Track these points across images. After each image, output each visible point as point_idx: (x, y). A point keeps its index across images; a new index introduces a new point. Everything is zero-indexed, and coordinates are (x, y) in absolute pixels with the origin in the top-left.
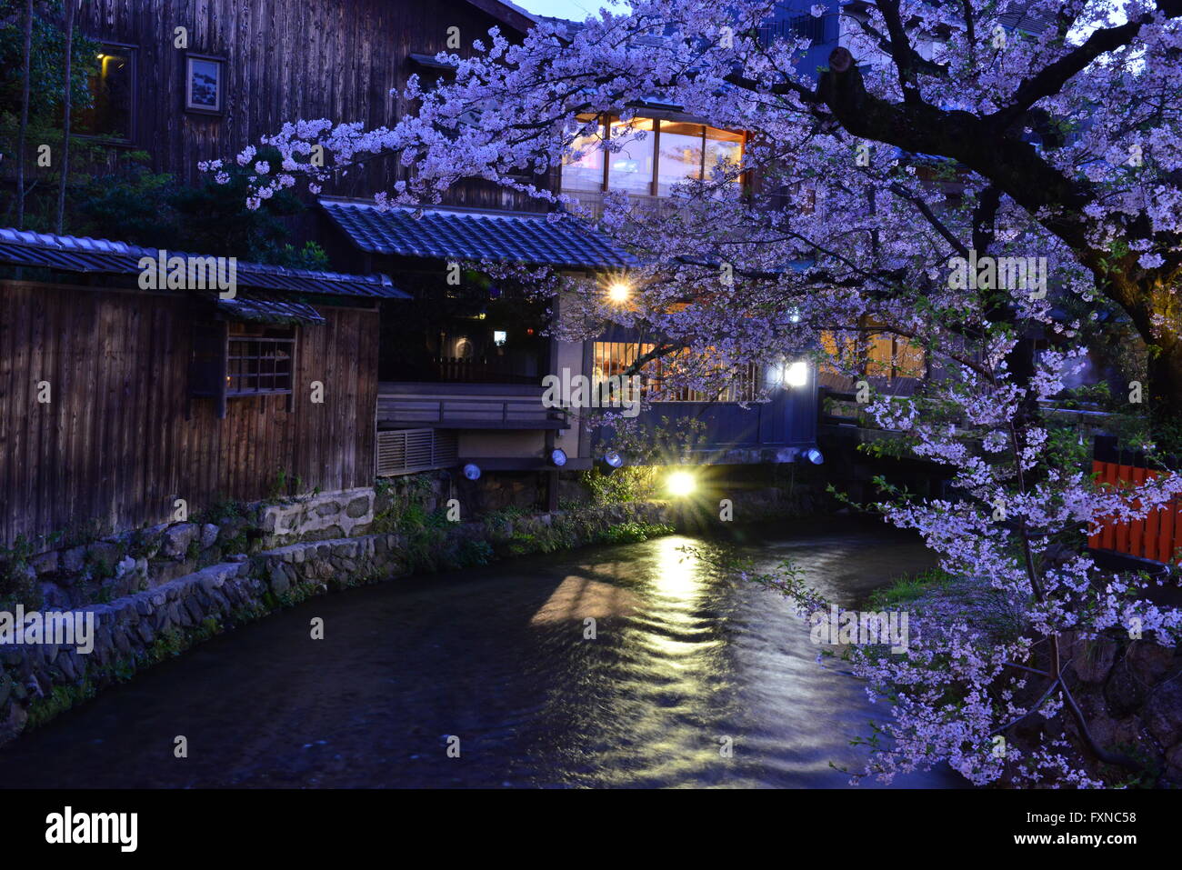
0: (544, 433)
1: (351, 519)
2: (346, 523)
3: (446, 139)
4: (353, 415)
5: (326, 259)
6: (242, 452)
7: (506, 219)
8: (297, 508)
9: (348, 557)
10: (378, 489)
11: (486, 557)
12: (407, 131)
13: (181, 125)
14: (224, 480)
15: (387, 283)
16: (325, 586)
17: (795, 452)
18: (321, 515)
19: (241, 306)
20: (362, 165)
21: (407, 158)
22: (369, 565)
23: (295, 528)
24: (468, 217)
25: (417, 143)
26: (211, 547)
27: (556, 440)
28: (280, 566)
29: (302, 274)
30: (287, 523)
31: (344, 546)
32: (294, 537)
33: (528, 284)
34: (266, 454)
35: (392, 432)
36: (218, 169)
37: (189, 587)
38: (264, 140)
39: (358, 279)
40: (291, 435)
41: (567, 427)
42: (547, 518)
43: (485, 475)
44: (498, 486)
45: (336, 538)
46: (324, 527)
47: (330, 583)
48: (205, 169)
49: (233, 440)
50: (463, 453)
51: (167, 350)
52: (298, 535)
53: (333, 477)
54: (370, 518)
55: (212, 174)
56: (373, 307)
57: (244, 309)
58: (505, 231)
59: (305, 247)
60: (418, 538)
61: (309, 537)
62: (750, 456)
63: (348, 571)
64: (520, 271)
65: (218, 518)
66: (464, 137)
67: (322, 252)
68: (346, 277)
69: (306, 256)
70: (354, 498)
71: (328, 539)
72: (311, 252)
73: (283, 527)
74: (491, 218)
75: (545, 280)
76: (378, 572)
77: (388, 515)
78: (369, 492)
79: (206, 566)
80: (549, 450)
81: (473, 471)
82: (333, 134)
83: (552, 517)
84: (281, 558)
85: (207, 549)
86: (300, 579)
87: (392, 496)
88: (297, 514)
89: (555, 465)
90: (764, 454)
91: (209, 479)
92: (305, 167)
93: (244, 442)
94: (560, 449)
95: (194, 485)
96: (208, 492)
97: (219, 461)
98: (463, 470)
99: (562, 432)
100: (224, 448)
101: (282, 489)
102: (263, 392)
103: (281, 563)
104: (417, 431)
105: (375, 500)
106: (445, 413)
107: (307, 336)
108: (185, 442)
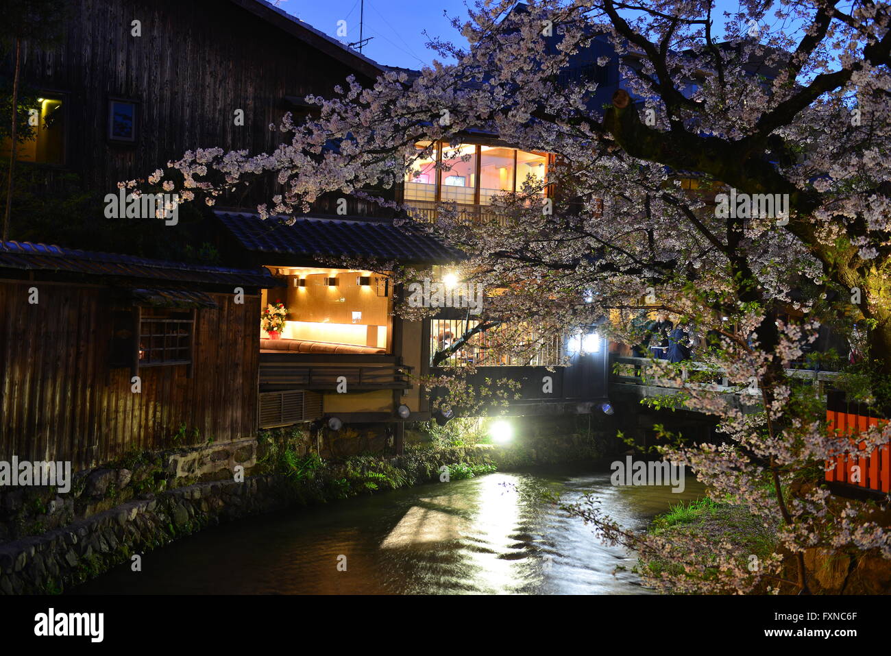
0: (392, 391)
1: (239, 463)
3: (313, 162)
4: (240, 380)
5: (218, 256)
7: (361, 224)
8: (194, 455)
9: (235, 494)
10: (259, 439)
11: (347, 492)
12: (283, 157)
13: (104, 153)
14: (136, 434)
15: (267, 274)
17: (591, 406)
18: (214, 461)
19: (150, 294)
20: (247, 183)
21: (283, 177)
22: (252, 500)
23: (193, 471)
24: (331, 223)
25: (290, 166)
26: (125, 488)
27: (402, 398)
28: (180, 502)
30: (186, 468)
31: (233, 485)
32: (192, 479)
34: (170, 414)
35: (271, 393)
37: (107, 521)
38: (169, 165)
39: (244, 272)
40: (190, 396)
41: (409, 387)
42: (395, 460)
43: (345, 426)
44: (355, 435)
45: (226, 478)
46: (216, 470)
47: (221, 516)
50: (326, 408)
51: (92, 330)
52: (196, 477)
53: (224, 429)
54: (253, 462)
56: (256, 294)
57: (153, 297)
58: (360, 234)
59: (202, 247)
60: (292, 478)
61: (205, 479)
62: (555, 408)
63: (236, 506)
65: (131, 465)
66: (328, 161)
67: (215, 251)
68: (234, 271)
69: (202, 254)
70: (240, 446)
71: (220, 480)
72: (206, 251)
73: (183, 470)
74: (350, 222)
76: (260, 506)
77: (268, 460)
78: (252, 442)
80: (396, 406)
81: (336, 423)
82: (224, 159)
83: (399, 459)
84: (182, 496)
85: (122, 490)
86: (197, 513)
87: (271, 444)
88: (194, 460)
89: (401, 418)
90: (567, 407)
91: (124, 432)
92: (202, 185)
93: (152, 403)
94: (405, 405)
95: (112, 437)
96: (123, 444)
97: (132, 418)
98: (328, 423)
99: (406, 391)
100: (137, 407)
101: (183, 440)
102: (168, 363)
103: (182, 500)
104: (291, 392)
105: (257, 448)
106: (313, 378)
107: (204, 317)
108: (105, 403)
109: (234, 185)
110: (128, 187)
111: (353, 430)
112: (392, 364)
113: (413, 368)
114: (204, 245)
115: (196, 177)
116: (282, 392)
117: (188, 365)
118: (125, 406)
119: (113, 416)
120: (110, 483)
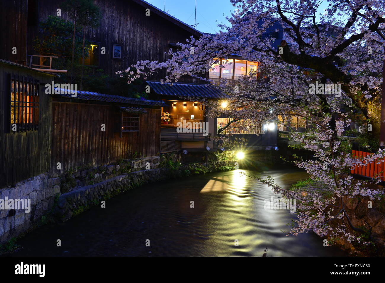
0: (204, 142)
2: (153, 165)
3: (179, 65)
4: (154, 137)
6: (126, 146)
7: (194, 86)
8: (140, 161)
9: (153, 174)
10: (161, 156)
11: (189, 174)
12: (169, 63)
13: (111, 62)
14: (121, 154)
15: (163, 102)
16: (147, 182)
17: (271, 147)
20: (157, 72)
21: (169, 70)
22: (158, 176)
23: (139, 166)
24: (184, 85)
25: (171, 66)
26: (118, 171)
27: (207, 144)
29: (142, 100)
30: (137, 165)
31: (152, 171)
32: (139, 169)
34: (132, 147)
35: (164, 142)
36: (121, 73)
37: (112, 181)
38: (132, 66)
40: (138, 142)
41: (210, 140)
42: (205, 164)
43: (188, 153)
44: (192, 156)
49: (124, 143)
50: (183, 147)
53: (149, 153)
54: (159, 164)
55: (119, 75)
57: (127, 109)
58: (194, 89)
59: (142, 93)
60: (171, 169)
62: (259, 148)
63: (153, 178)
65: (120, 164)
66: (184, 64)
68: (153, 101)
70: (154, 158)
74: (190, 85)
76: (161, 178)
77: (163, 163)
78: (158, 157)
79: (117, 176)
80: (206, 146)
81: (185, 152)
82: (150, 64)
86: (141, 180)
87: (164, 158)
88: (140, 163)
89: (207, 150)
90: (263, 148)
91: (117, 153)
92: (142, 73)
93: (126, 144)
94: (208, 146)
95: (114, 155)
96: (117, 157)
97: (120, 149)
98: (183, 152)
99: (209, 142)
100: (121, 145)
101: (136, 156)
102: (132, 131)
103: (136, 175)
104: (171, 141)
105: (160, 159)
106: (178, 137)
107: (143, 116)
108: (112, 144)
109: (153, 73)
111: (191, 154)
113: (211, 134)
115: (141, 70)
116: (168, 141)
117: (138, 132)
118: (118, 144)
119: (114, 148)
120: (113, 169)
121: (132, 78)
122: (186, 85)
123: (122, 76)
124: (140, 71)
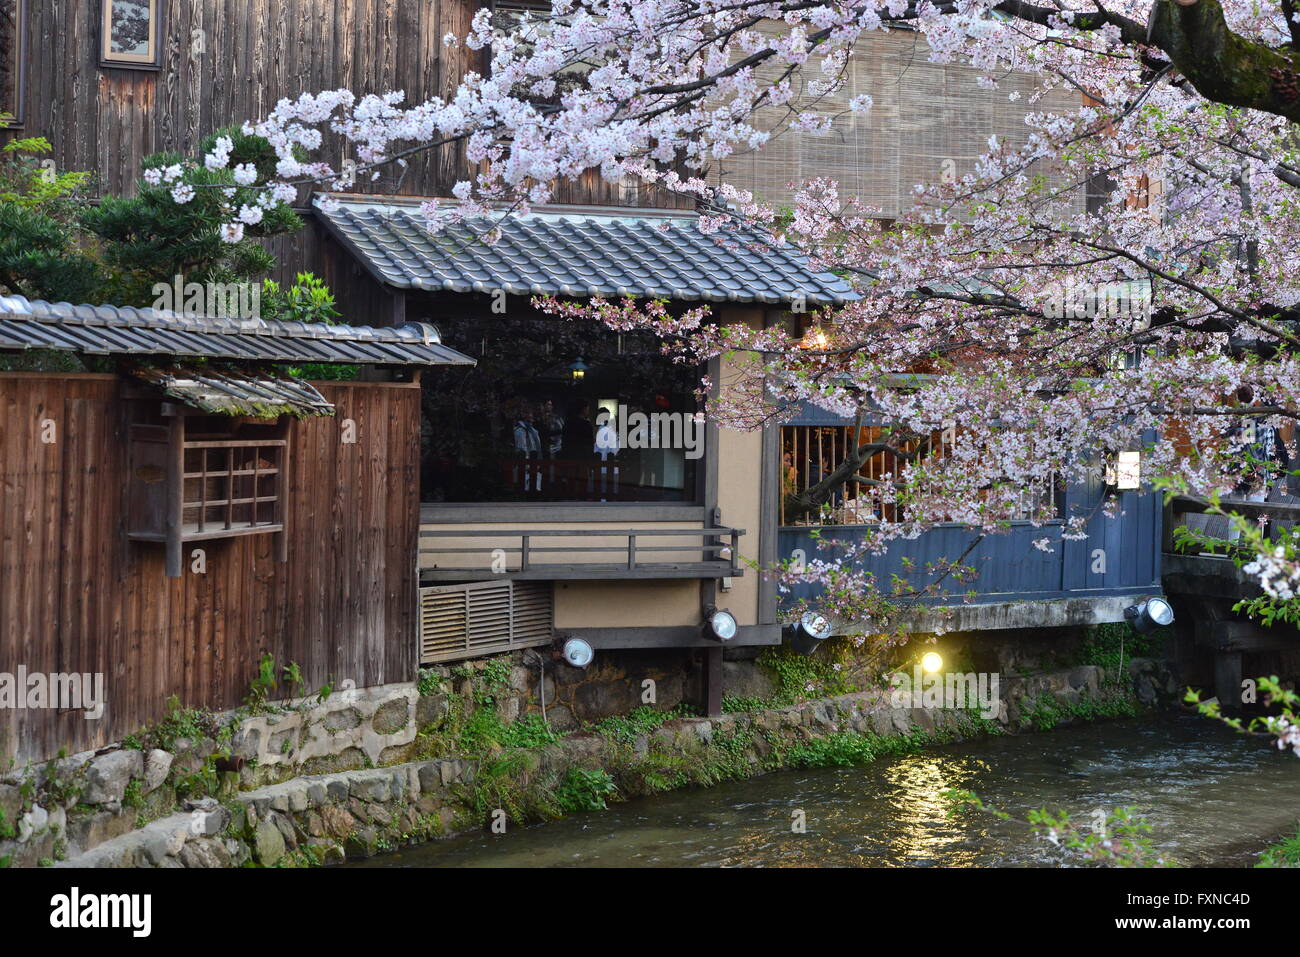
0: (698, 585)
1: (381, 737)
2: (373, 741)
3: (540, 118)
4: (379, 563)
5: (330, 301)
6: (205, 630)
7: (628, 223)
8: (292, 720)
9: (377, 801)
10: (422, 684)
11: (605, 797)
12: (476, 104)
13: (94, 88)
14: (177, 679)
15: (431, 337)
16: (342, 850)
17: (1126, 605)
18: (332, 732)
19: (203, 390)
20: (402, 162)
21: (476, 148)
22: (411, 811)
23: (291, 754)
24: (562, 222)
25: (491, 123)
26: (160, 788)
27: (718, 596)
28: (268, 818)
29: (296, 330)
30: (277, 746)
31: (370, 783)
32: (289, 768)
33: (670, 339)
34: (242, 635)
35: (444, 589)
36: (178, 179)
37: (129, 855)
38: (246, 129)
39: (385, 334)
40: (281, 598)
41: (735, 573)
42: (705, 727)
43: (599, 655)
44: (622, 674)
45: (356, 767)
46: (337, 750)
47: (349, 844)
48: (156, 181)
49: (191, 608)
50: (563, 620)
51: (88, 467)
52: (295, 764)
53: (351, 665)
54: (408, 735)
55: (167, 188)
56: (410, 381)
57: (208, 397)
58: (624, 243)
59: (295, 283)
60: (491, 768)
61: (313, 766)
62: (1048, 611)
63: (378, 823)
64: (656, 318)
65: (171, 740)
66: (570, 113)
67: (324, 291)
68: (365, 333)
69: (298, 299)
70: (384, 701)
71: (345, 770)
72: (306, 290)
73: (271, 751)
74: (602, 221)
75: (698, 331)
76: (428, 824)
77: (441, 729)
78: (409, 692)
79: (153, 818)
80: (706, 615)
81: (579, 652)
82: (357, 114)
83: (715, 726)
84: (269, 804)
85: (154, 791)
86: (301, 839)
87: (447, 697)
88: (292, 729)
89: (718, 638)
90: (1072, 610)
91: (154, 675)
92: (312, 169)
93: (207, 613)
94: (726, 611)
95: (132, 686)
96: (154, 698)
97: (170, 645)
98: (562, 651)
99: (728, 581)
100: (177, 622)
101: (271, 689)
102: (238, 529)
103: (271, 813)
104: (485, 585)
105: (419, 704)
106: (532, 555)
107: (305, 432)
108: (118, 618)
109: (376, 168)
110: (166, 179)
111: (617, 665)
112: (699, 526)
113: (743, 532)
114: (301, 277)
115: (302, 154)
116: (467, 587)
117: (276, 537)
118: (155, 620)
119: (134, 641)
120: (132, 777)
121: (245, 207)
122: (576, 220)
123: (187, 195)
124: (298, 159)
